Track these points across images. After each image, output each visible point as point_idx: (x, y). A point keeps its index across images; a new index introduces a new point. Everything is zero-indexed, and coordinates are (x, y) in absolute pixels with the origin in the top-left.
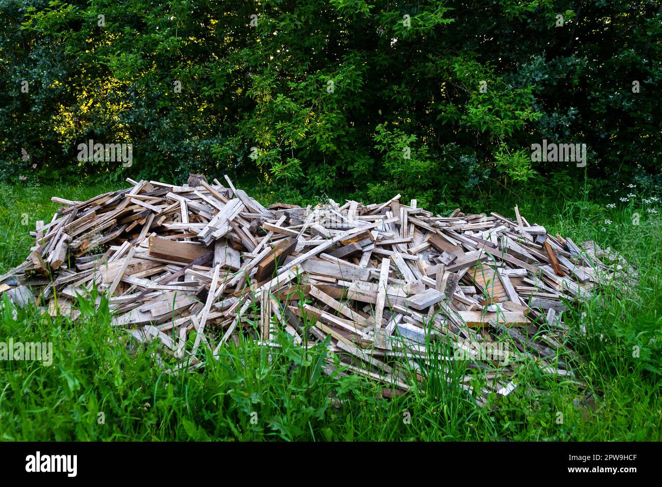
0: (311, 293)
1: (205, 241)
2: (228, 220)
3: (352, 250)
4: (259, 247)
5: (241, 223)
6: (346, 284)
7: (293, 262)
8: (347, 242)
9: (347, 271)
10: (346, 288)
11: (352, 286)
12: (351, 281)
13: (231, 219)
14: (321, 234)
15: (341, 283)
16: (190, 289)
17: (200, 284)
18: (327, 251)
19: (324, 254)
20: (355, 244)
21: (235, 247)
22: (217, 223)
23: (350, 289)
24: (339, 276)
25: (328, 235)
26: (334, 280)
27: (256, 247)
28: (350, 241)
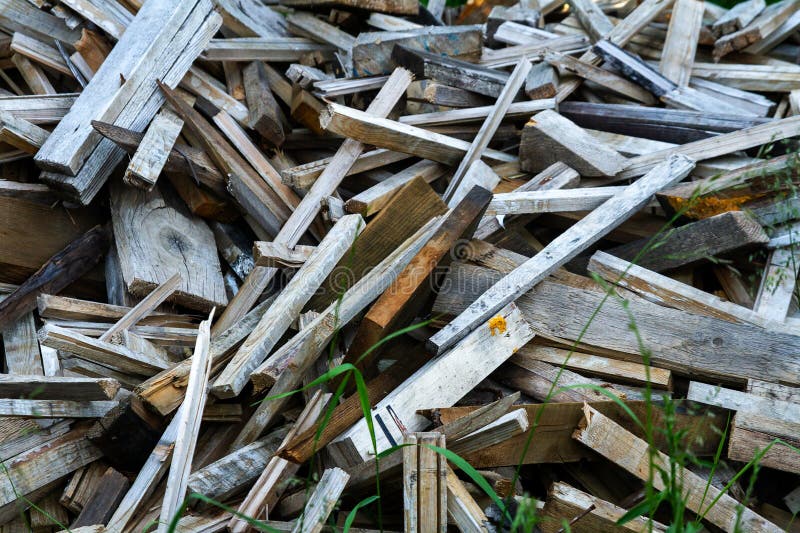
0: (584, 437)
1: (79, 183)
2: (161, 87)
3: (728, 243)
4: (303, 215)
5: (205, 94)
6: (725, 398)
7: (492, 298)
8: (705, 204)
9: (718, 341)
10: (726, 416)
11: (746, 406)
12: (740, 385)
13: (172, 82)
14: (570, 159)
15: (699, 392)
16: (63, 409)
17: (108, 392)
18: (612, 241)
19: (602, 257)
20: (740, 215)
21: (193, 206)
22: (118, 100)
23: (738, 420)
24: (685, 359)
25: (609, 168)
26: (662, 377)
27: (289, 213)
28: (716, 201)
